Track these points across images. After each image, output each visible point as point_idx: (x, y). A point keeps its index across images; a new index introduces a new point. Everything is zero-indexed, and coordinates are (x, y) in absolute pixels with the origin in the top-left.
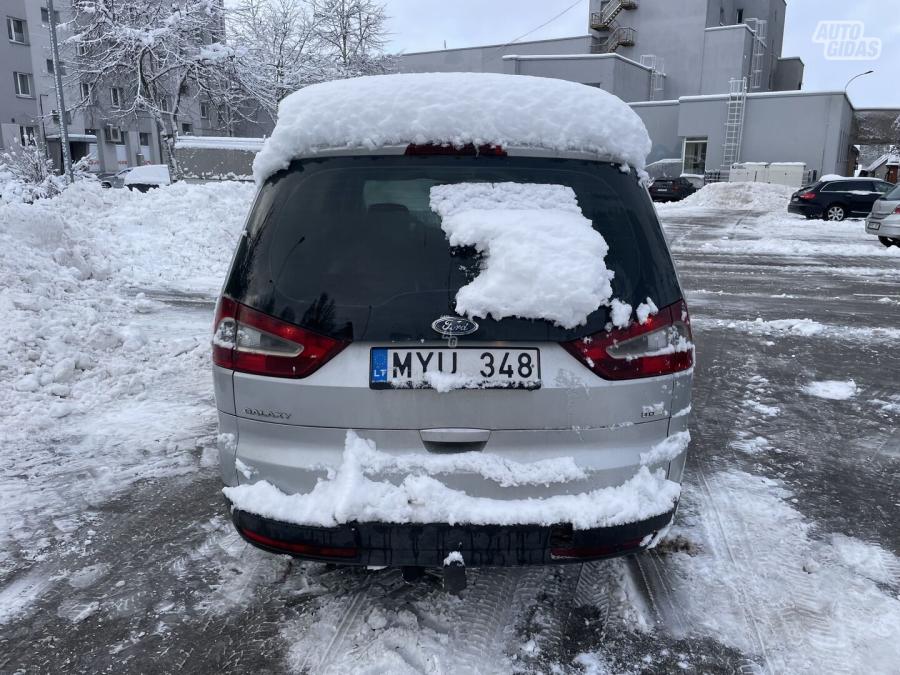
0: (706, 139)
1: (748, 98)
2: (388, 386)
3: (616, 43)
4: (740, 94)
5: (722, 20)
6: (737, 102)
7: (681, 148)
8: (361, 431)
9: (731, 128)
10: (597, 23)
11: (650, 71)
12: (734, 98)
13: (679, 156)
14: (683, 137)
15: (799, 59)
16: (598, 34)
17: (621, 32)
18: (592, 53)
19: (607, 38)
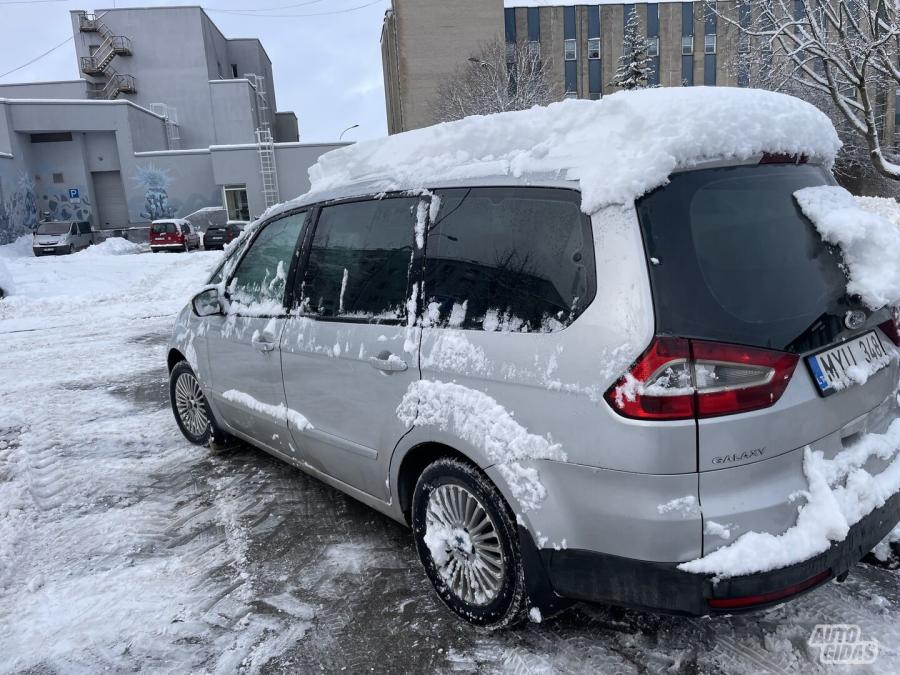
0: (244, 186)
1: (276, 148)
2: (832, 391)
3: (116, 90)
4: (268, 144)
5: (221, 75)
6: (267, 151)
7: (221, 197)
8: (814, 444)
9: (267, 176)
10: (89, 67)
11: (163, 120)
12: (263, 148)
13: (221, 204)
14: (222, 186)
15: (293, 114)
16: (92, 80)
17: (120, 79)
18: (89, 98)
19: (104, 84)
